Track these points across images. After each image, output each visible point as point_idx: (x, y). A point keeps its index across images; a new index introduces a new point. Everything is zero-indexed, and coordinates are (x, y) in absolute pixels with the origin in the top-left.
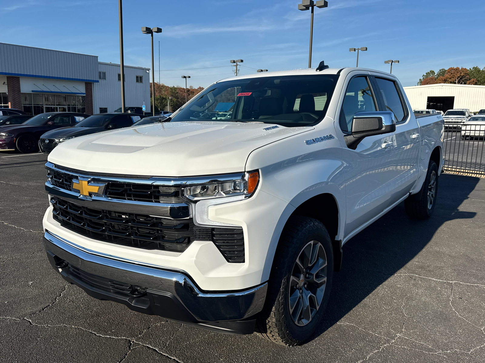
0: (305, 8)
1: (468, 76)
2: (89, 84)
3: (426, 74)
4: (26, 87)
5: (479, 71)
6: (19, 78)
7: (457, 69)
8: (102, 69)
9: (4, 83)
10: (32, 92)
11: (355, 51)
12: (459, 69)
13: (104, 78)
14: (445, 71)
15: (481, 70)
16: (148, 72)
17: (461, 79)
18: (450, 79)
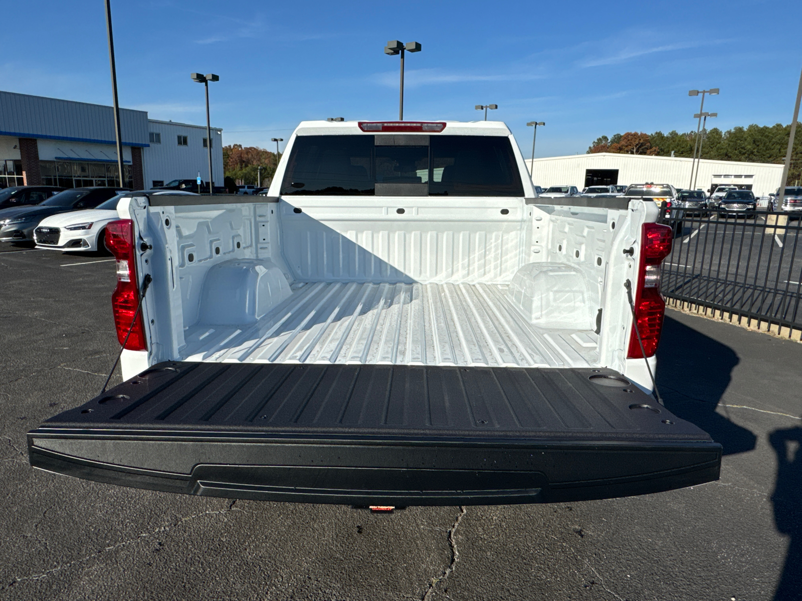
0: (393, 52)
1: (648, 144)
2: (137, 150)
3: (598, 140)
4: (46, 152)
5: (663, 137)
6: (36, 140)
7: (635, 135)
8: (155, 129)
9: (15, 147)
10: (55, 160)
11: (482, 108)
12: (638, 134)
13: (159, 141)
14: (621, 137)
15: (665, 136)
16: (219, 133)
17: (640, 147)
18: (627, 146)
